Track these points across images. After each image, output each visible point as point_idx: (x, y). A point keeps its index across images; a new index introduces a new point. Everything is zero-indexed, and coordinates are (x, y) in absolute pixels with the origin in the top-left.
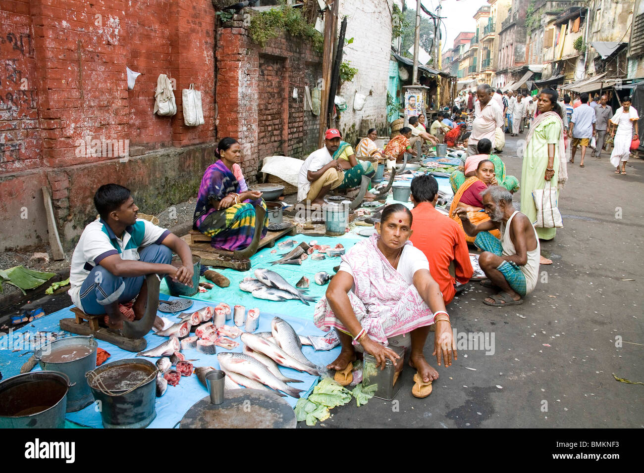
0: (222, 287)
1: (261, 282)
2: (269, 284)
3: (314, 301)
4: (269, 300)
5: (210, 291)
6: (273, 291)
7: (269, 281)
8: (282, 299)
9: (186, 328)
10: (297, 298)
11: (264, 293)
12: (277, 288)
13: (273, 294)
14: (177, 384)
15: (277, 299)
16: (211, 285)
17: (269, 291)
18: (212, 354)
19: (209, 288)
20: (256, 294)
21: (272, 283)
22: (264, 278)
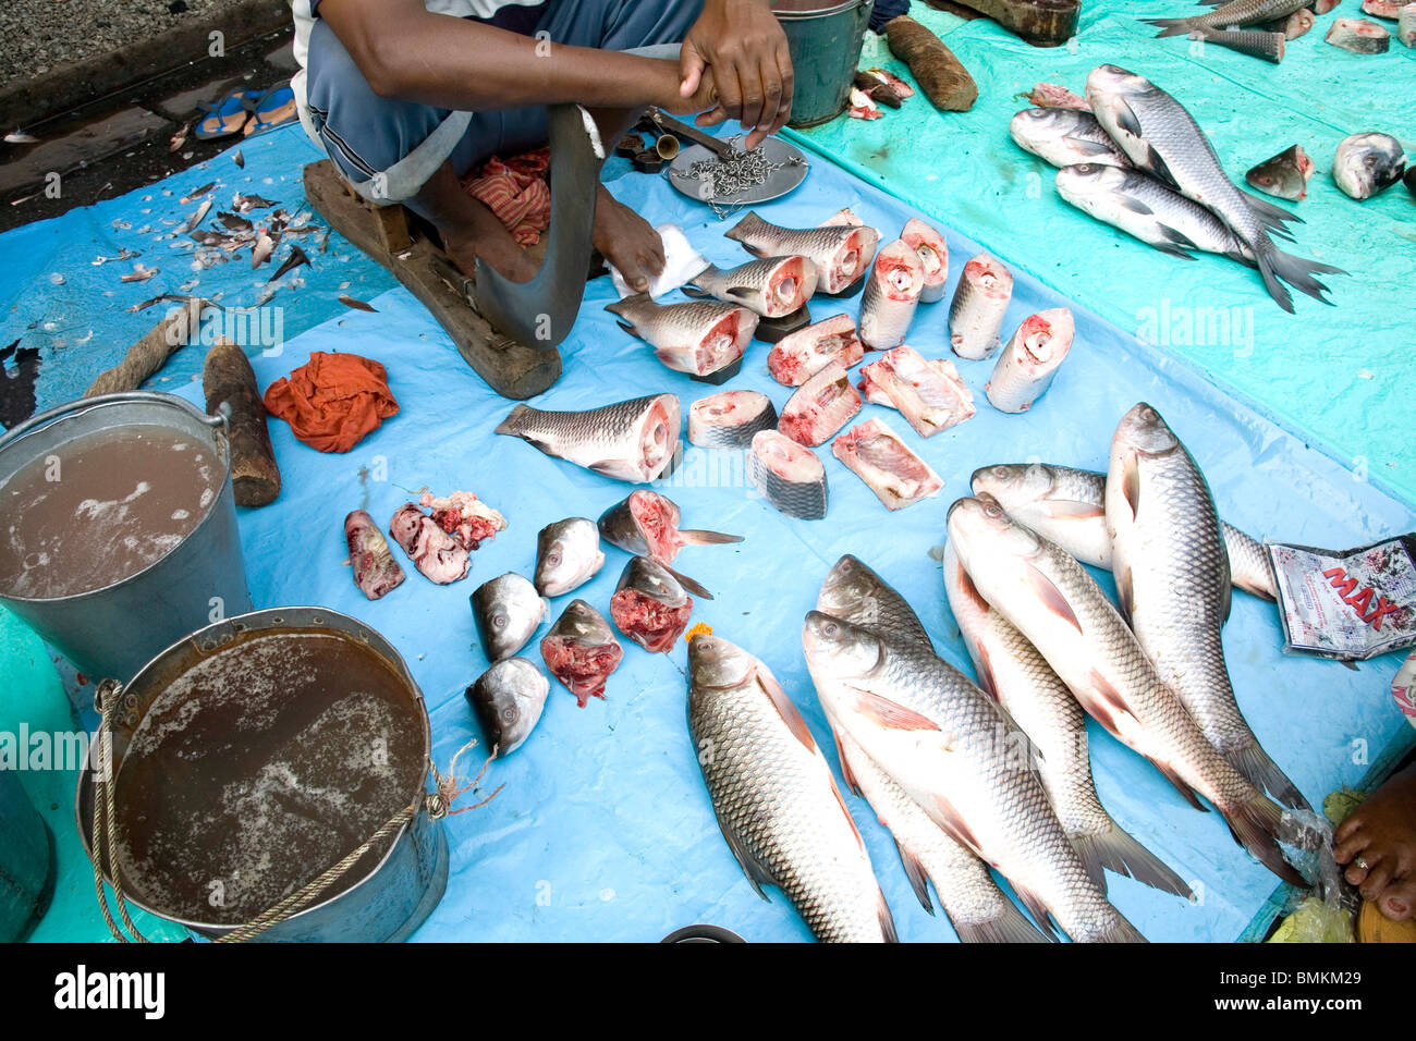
0: (941, 109)
1: (1107, 135)
2: (1141, 159)
3: (1314, 289)
4: (1120, 231)
5: (890, 114)
6: (1149, 196)
7: (1143, 143)
8: (1178, 246)
9: (733, 334)
10: (1247, 253)
11: (1105, 193)
12: (1170, 187)
13: (1142, 210)
14: (598, 692)
15: (1158, 238)
16: (901, 90)
17: (1130, 193)
18: (807, 517)
19: (890, 101)
20: (1075, 187)
21: (1154, 157)
22: (1124, 124)
